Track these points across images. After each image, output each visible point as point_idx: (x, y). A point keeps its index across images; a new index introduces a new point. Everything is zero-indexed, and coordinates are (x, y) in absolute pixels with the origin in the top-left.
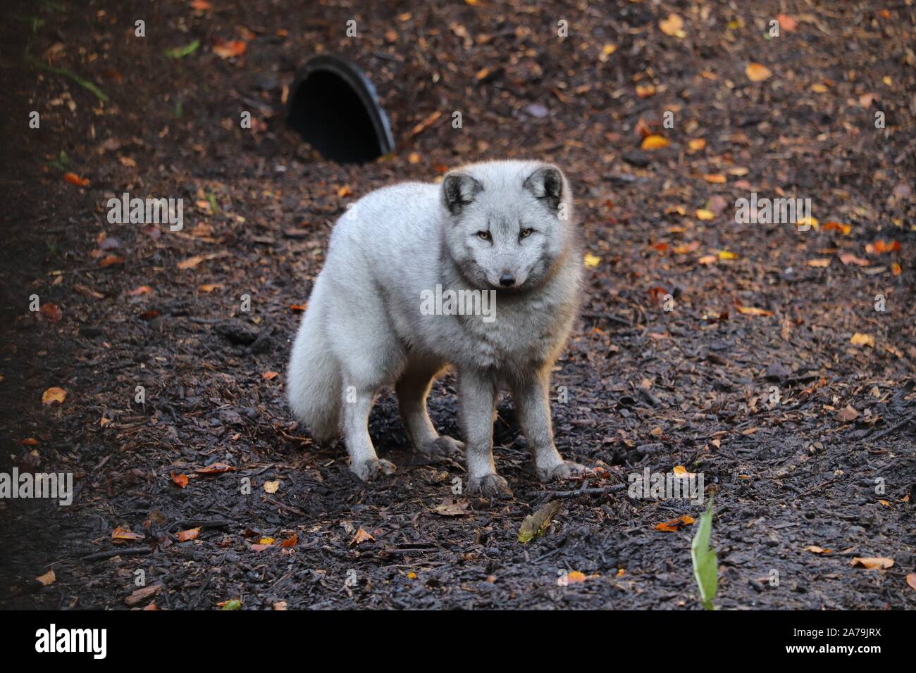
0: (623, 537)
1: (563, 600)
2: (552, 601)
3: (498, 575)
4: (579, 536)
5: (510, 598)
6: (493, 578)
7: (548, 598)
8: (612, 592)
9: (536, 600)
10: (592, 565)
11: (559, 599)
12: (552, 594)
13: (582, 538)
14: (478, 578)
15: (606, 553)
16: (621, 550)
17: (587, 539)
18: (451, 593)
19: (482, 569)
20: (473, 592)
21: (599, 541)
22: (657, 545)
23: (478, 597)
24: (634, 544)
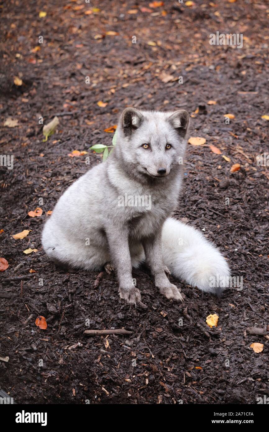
0: (92, 135)
1: (75, 163)
2: (70, 164)
3: (44, 153)
4: (75, 136)
5: (52, 163)
6: (42, 155)
7: (68, 163)
8: (95, 159)
9: (63, 164)
10: (82, 147)
11: (73, 163)
12: (70, 161)
13: (76, 137)
14: (36, 155)
15: (87, 142)
16: (92, 141)
17: (78, 137)
18: (26, 162)
19: (37, 151)
20: (35, 161)
21: (83, 137)
22: (107, 138)
23: (38, 163)
24: (97, 138)
